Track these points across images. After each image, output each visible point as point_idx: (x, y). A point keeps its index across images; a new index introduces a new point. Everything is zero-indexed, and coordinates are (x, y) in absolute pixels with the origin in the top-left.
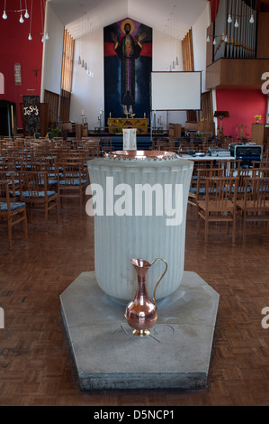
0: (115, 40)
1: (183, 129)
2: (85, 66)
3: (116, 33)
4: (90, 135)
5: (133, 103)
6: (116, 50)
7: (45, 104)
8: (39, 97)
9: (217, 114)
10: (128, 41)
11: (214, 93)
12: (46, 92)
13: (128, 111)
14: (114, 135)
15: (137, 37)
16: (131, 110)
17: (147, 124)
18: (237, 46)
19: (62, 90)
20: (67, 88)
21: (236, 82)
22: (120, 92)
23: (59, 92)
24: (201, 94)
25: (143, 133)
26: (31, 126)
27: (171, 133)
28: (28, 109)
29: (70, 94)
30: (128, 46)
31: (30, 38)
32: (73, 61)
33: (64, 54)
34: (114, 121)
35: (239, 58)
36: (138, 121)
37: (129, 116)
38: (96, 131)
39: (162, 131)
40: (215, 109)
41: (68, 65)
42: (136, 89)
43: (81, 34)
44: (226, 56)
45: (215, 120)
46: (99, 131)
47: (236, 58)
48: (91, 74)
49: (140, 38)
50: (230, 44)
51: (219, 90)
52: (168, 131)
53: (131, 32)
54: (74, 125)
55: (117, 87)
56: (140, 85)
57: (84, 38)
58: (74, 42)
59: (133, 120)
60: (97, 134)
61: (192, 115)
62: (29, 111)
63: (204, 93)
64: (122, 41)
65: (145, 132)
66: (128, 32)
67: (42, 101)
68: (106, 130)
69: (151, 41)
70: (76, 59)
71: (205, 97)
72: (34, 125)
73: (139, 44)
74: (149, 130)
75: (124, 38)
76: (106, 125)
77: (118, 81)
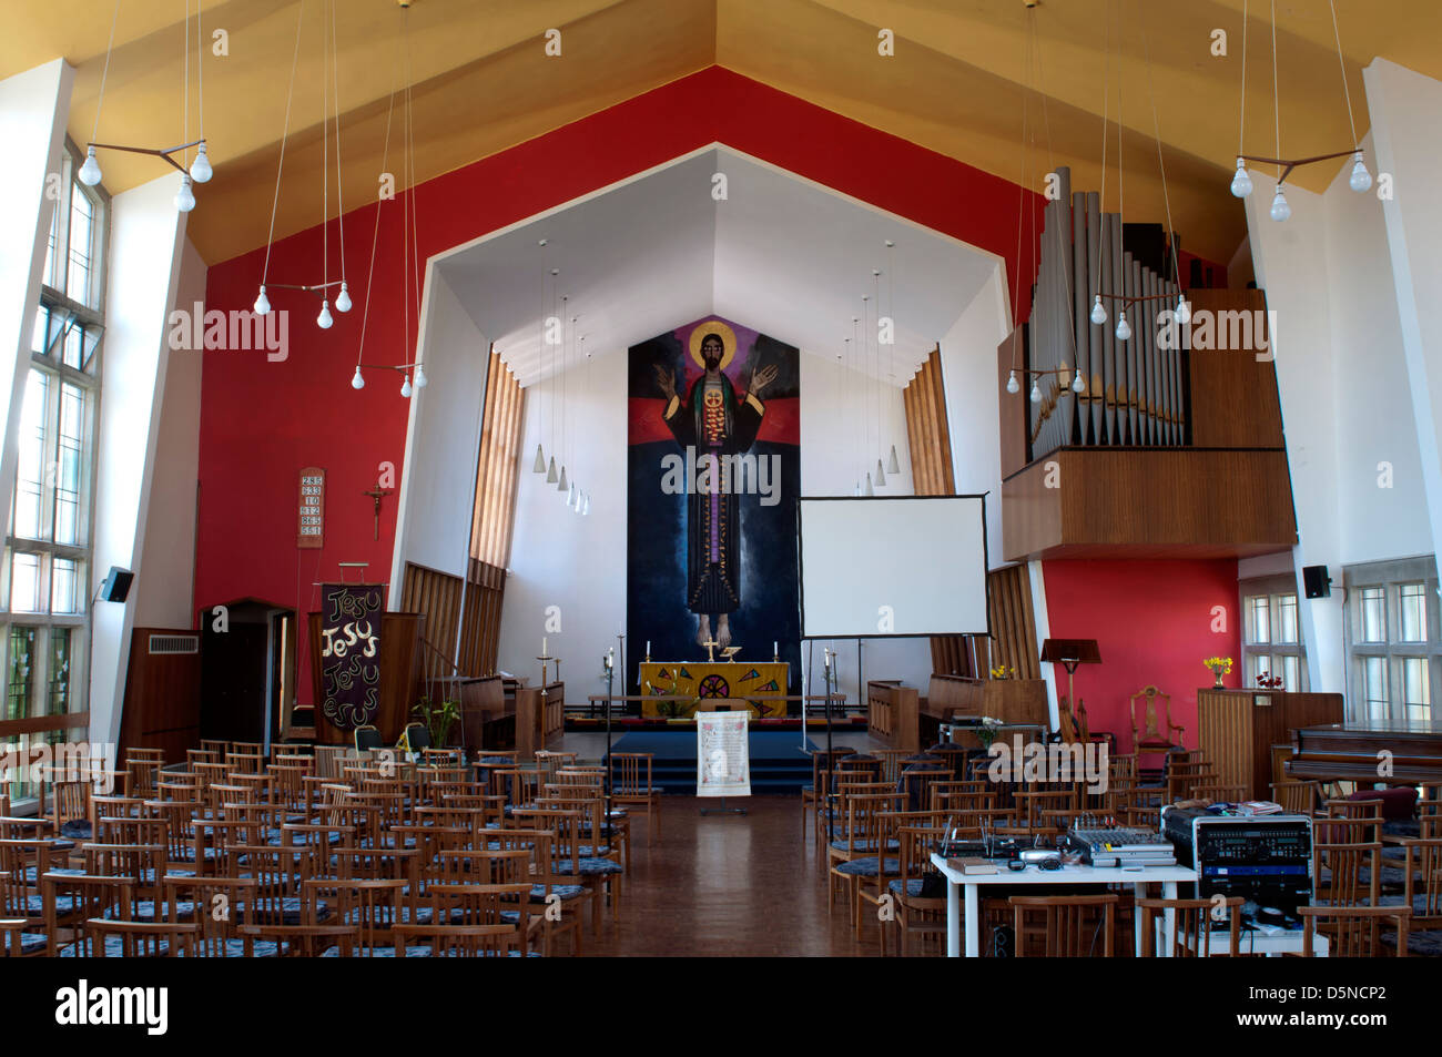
0: (667, 387)
1: (923, 703)
2: (558, 479)
3: (670, 364)
4: (571, 726)
5: (732, 607)
6: (672, 423)
7: (406, 617)
8: (382, 591)
9: (1054, 651)
10: (713, 393)
11: (1036, 576)
12: (412, 569)
13: (714, 635)
14: (661, 727)
15: (745, 379)
16: (724, 631)
17: (784, 682)
18: (1116, 405)
19: (475, 564)
20: (491, 554)
21: (1123, 533)
22: (684, 566)
23: (460, 570)
24: (989, 575)
25: (770, 719)
26: (344, 697)
27: (879, 718)
28: (341, 635)
29: (501, 575)
30: (713, 407)
31: (357, 382)
32: (516, 462)
33: (485, 435)
34: (664, 674)
35: (1128, 447)
36: (753, 674)
37: (717, 652)
38: (592, 710)
39: (841, 710)
40: (1043, 632)
41: (497, 473)
42: (744, 557)
43: (546, 369)
44: (1080, 443)
45: (1048, 671)
46: (604, 709)
47: (1116, 447)
48: (582, 506)
49: (758, 383)
50: (1091, 398)
51: (1054, 563)
52: (863, 709)
53: (723, 365)
54: (511, 687)
55: (672, 551)
56: (757, 544)
57: (558, 381)
58: (522, 396)
59: (731, 669)
60: (595, 720)
61: (951, 652)
62: (344, 640)
63: (998, 572)
64: (691, 393)
65: (778, 714)
66: (712, 363)
67: (393, 604)
68: (634, 707)
69: (794, 393)
70: (529, 453)
71: (1004, 584)
72: (358, 695)
73: (752, 400)
74: (794, 708)
75: (701, 382)
76: (633, 687)
77: (676, 529)
